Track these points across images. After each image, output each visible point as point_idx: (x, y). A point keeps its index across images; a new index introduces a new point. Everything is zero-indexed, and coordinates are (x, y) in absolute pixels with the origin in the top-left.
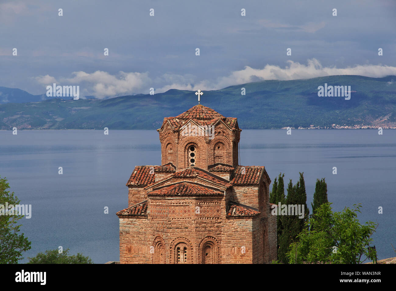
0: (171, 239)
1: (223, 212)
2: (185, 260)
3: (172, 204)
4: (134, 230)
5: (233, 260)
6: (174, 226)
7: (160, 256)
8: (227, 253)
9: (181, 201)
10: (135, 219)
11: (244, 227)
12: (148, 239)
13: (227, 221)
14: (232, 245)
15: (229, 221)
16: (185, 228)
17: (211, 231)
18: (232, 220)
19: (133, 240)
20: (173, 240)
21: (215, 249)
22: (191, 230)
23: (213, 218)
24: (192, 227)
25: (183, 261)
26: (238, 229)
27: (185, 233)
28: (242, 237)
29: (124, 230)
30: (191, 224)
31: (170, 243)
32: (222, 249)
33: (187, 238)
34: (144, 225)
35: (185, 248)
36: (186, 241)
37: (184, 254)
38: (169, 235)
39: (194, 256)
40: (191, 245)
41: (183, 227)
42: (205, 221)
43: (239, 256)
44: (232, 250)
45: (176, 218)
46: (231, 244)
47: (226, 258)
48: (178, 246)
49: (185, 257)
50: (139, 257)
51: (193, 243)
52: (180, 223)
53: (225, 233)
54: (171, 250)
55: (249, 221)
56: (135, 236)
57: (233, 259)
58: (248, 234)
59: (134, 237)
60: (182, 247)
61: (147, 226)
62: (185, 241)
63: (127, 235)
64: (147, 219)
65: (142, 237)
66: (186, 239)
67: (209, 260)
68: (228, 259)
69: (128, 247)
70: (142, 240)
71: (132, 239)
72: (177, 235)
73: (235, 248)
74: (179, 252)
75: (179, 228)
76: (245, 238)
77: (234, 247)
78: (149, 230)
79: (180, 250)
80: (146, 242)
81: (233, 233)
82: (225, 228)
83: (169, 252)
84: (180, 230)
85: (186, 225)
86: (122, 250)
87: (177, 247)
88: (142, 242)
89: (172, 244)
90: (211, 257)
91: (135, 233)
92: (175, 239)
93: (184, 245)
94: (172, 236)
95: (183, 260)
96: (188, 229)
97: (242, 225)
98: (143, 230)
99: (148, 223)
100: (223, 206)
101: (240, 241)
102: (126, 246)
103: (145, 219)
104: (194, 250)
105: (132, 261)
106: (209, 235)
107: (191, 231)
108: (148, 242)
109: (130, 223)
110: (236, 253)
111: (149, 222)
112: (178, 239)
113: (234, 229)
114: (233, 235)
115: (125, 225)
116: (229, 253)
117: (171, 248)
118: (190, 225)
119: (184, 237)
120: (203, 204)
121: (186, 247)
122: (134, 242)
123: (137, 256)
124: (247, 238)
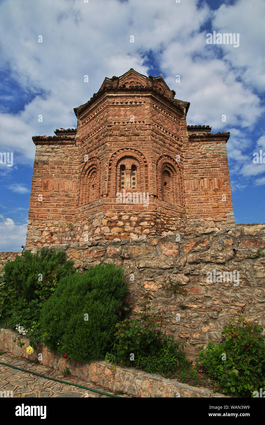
0: (110, 150)
1: (184, 133)
2: (133, 186)
3: (115, 104)
4: (55, 159)
5: (202, 197)
6: (117, 133)
7: (90, 190)
8: (193, 186)
9: (128, 100)
10: (58, 146)
11: (215, 151)
12: (74, 171)
13: (190, 145)
14: (200, 175)
15: (193, 144)
16: (133, 136)
17: (170, 150)
18: (197, 143)
19: (52, 173)
20: (114, 152)
21: (176, 178)
22: (145, 137)
23: (173, 135)
24: (145, 134)
25: (129, 187)
26: (207, 154)
27: (134, 142)
28: (213, 165)
29: (40, 160)
30: (144, 130)
31: (110, 157)
32: (185, 181)
33: (137, 149)
34: (70, 152)
35: (134, 168)
36: (136, 154)
37: (132, 177)
38: (109, 145)
39: (149, 177)
40: (145, 160)
41: (130, 135)
42: (163, 133)
43: (211, 190)
44: (200, 182)
45: (120, 121)
46: (198, 174)
47: (192, 194)
48: (122, 163)
49: (132, 181)
50: (59, 195)
51: (147, 158)
52: (126, 129)
53: (189, 160)
54: (110, 167)
55: (221, 144)
56: (56, 167)
57: (202, 195)
58: (222, 160)
59: (54, 168)
60: (128, 164)
61: (74, 154)
62: (134, 154)
63: (44, 166)
64: (74, 145)
65: (66, 168)
66: (136, 152)
67: (169, 193)
68: (196, 195)
69: (44, 182)
70: (65, 173)
71: (52, 171)
72: (121, 146)
73: (204, 179)
74: (123, 174)
75: (126, 135)
76: (218, 166)
77: (202, 178)
78: (76, 158)
79: (124, 172)
80: (71, 175)
81: (200, 159)
82: (187, 153)
83: (107, 171)
84: (125, 139)
85: (136, 131)
86: (35, 186)
87: (120, 164)
88: (66, 175)
89: (113, 158)
90: (171, 189)
91: (56, 163)
92: (118, 151)
93: (132, 162)
94: (113, 146)
95: (129, 185)
96: (140, 136)
97: (211, 149)
98: (69, 158)
99: (76, 150)
100: (183, 126)
101: (211, 170)
102: (41, 180)
103: (71, 146)
104: (150, 167)
105: (47, 201)
106: (169, 154)
107: (144, 140)
108: (73, 174)
109: (51, 150)
110: (206, 187)
111: (78, 149)
112: (122, 151)
113: (200, 154)
114: (201, 162)
115: (42, 153)
116: (196, 187)
117: (110, 165)
118: (142, 132)
119: (133, 148)
120: (160, 110)
121: (136, 164)
122: (53, 175)
123: (55, 194)
124: (220, 165)
